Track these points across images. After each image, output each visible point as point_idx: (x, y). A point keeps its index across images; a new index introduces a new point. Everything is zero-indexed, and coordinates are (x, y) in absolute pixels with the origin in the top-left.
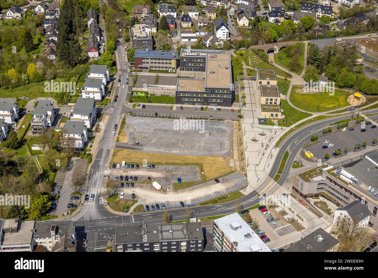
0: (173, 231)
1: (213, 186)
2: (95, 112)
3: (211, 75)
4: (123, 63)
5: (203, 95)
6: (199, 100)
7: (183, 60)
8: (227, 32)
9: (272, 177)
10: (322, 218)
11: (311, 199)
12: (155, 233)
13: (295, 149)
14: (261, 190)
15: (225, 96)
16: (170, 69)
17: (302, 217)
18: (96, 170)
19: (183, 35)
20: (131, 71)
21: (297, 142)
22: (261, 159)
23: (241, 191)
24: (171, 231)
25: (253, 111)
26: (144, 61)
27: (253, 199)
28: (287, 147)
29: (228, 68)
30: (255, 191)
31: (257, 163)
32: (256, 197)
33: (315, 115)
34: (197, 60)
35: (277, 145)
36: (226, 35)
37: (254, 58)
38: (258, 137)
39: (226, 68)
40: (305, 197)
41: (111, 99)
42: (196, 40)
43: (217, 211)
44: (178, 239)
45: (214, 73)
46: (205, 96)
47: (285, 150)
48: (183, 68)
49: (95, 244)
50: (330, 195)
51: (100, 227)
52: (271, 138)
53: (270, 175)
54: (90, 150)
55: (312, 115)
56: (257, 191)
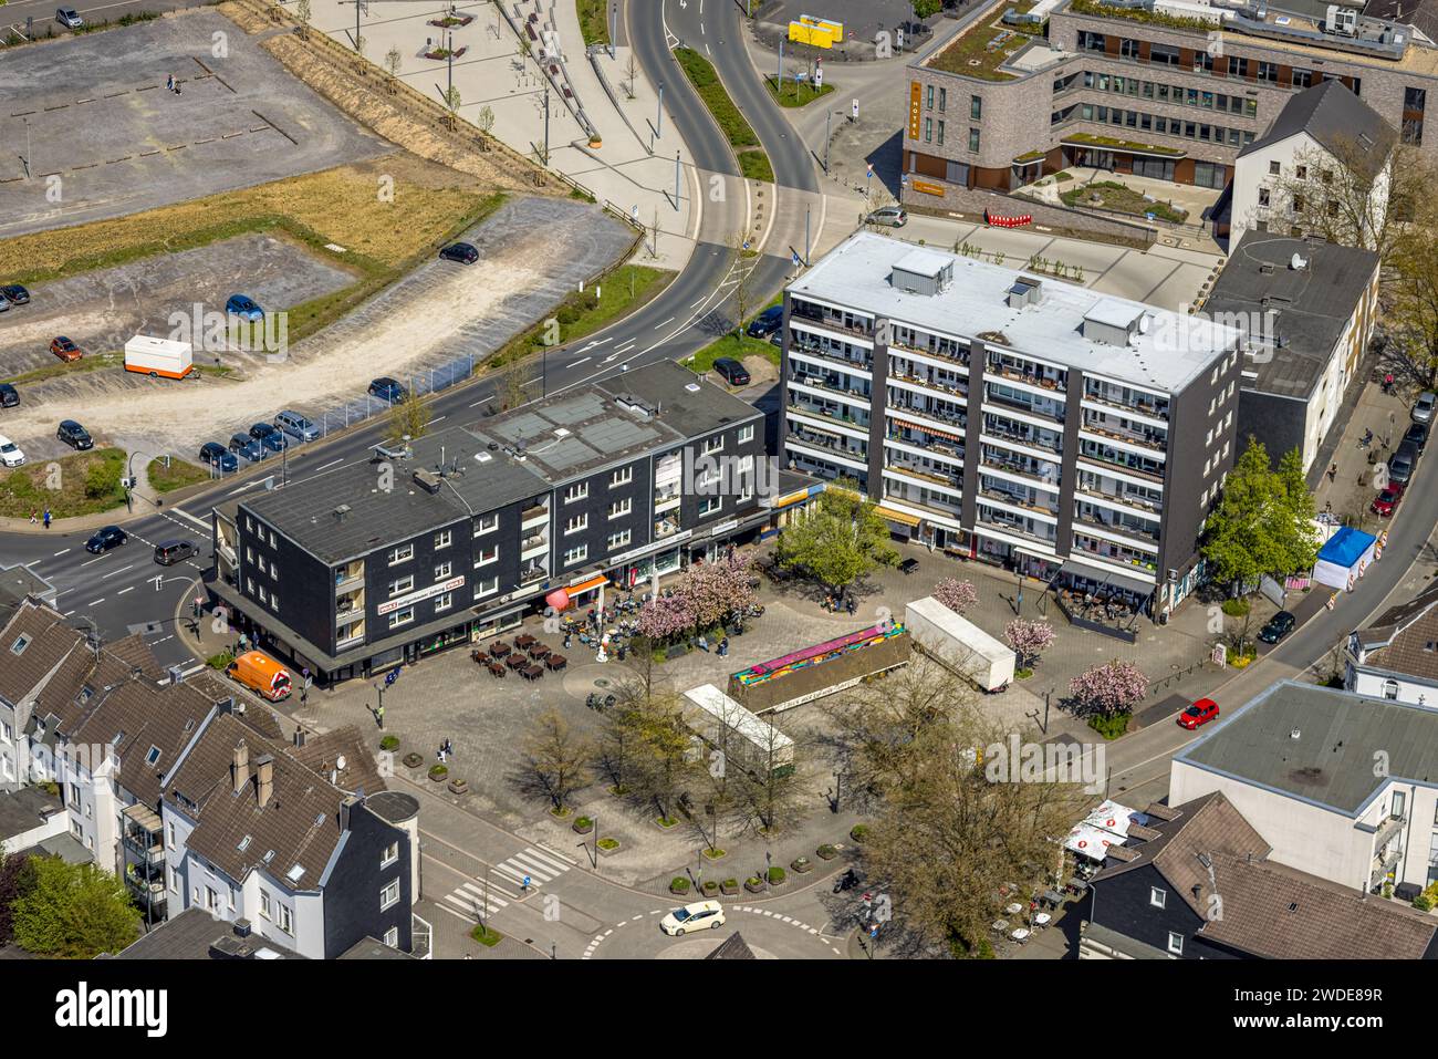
0: (572, 427)
1: (457, 283)
9: (726, 171)
10: (1155, 249)
11: (1031, 187)
12: (489, 464)
13: (713, 31)
14: (731, 231)
22: (578, 115)
23: (635, 261)
24: (563, 433)
27: (735, 278)
28: (658, 31)
30: (703, 245)
40: (1001, 182)
43: (605, 366)
44: (633, 450)
47: (662, 49)
50: (1123, 135)
53: (705, 166)
56: (717, 243)
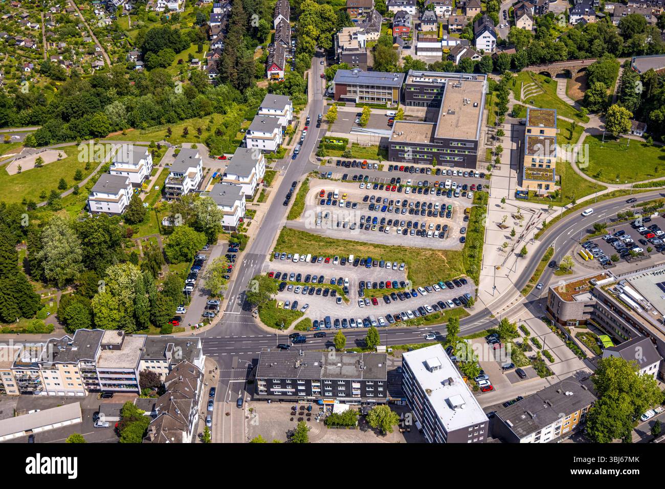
0: (343, 364)
2: (262, 170)
3: (448, 117)
4: (318, 90)
5: (431, 149)
6: (425, 157)
7: (410, 89)
8: (493, 42)
9: (518, 289)
11: (573, 327)
12: (316, 366)
13: (566, 244)
14: (498, 307)
15: (467, 153)
16: (389, 103)
17: (554, 356)
18: (251, 262)
19: (421, 45)
20: (328, 104)
21: (571, 233)
22: (507, 258)
24: (339, 365)
25: (510, 177)
26: (348, 89)
27: (481, 322)
28: (553, 240)
29: (477, 106)
30: (486, 309)
31: (499, 264)
32: (487, 320)
33: (611, 188)
34: (433, 90)
35: (537, 237)
36: (491, 46)
37: (530, 86)
38: (510, 222)
39: (474, 106)
40: (564, 324)
41: (290, 150)
42: (440, 54)
43: (421, 336)
44: (348, 377)
45: (453, 113)
46: (435, 150)
47: (549, 245)
48: (411, 102)
49: (232, 375)
51: (244, 349)
52: (530, 223)
53: (516, 285)
54: (246, 230)
55: (606, 188)
56: (490, 310)
